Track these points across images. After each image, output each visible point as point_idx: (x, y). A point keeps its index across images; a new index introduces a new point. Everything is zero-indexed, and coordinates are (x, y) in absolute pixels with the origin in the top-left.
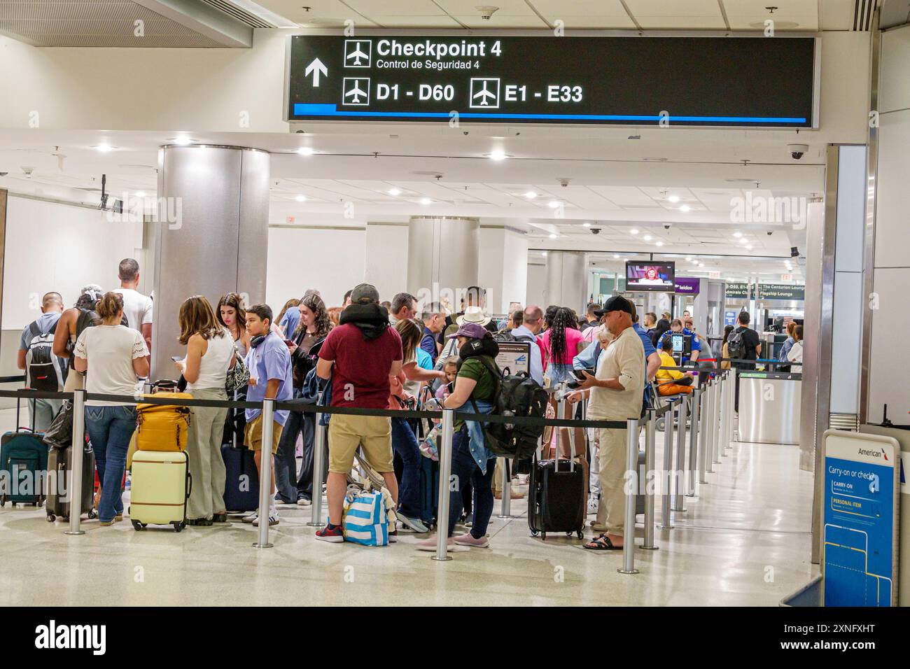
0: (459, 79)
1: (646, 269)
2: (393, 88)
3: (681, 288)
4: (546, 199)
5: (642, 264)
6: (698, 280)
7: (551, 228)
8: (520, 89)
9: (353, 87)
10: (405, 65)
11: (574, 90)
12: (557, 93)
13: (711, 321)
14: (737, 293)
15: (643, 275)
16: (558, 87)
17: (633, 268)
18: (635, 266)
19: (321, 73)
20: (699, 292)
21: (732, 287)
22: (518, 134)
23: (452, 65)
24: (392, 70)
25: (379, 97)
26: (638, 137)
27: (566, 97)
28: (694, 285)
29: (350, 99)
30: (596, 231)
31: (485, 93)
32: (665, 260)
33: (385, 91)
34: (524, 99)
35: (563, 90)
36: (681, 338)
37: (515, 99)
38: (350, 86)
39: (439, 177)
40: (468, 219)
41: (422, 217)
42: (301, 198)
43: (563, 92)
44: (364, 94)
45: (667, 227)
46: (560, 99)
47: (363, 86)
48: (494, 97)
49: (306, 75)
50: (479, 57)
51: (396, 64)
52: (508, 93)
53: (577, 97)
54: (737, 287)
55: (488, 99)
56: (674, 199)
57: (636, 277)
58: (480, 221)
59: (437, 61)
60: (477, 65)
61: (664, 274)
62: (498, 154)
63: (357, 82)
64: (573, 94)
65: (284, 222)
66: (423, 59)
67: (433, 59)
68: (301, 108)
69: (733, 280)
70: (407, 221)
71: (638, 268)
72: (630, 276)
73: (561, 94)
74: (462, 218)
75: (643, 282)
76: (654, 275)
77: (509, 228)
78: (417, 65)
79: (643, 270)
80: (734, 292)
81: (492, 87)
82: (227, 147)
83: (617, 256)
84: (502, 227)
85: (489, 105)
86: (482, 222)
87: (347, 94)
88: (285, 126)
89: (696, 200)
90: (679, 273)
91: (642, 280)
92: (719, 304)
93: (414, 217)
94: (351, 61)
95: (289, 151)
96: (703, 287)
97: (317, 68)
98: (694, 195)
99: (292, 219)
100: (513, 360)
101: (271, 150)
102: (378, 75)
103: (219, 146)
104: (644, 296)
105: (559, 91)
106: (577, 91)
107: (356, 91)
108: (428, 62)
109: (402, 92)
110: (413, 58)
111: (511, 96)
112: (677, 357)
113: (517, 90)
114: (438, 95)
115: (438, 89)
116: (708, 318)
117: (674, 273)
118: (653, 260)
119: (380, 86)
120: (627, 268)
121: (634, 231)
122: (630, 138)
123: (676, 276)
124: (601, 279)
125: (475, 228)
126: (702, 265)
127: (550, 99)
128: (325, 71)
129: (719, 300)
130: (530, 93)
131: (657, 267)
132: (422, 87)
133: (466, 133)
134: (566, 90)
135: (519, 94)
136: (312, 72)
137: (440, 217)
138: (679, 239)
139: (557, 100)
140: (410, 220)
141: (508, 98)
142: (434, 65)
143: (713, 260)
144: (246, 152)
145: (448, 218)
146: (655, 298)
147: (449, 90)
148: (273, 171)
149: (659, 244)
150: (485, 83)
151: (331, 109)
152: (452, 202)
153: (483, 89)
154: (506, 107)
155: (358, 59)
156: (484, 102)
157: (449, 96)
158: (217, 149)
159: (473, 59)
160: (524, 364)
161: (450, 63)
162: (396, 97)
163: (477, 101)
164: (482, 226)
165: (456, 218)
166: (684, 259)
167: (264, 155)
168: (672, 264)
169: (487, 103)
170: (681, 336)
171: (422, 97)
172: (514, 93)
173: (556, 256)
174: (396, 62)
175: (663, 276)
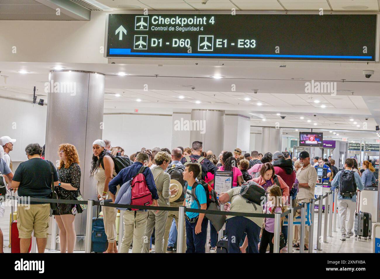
0: (193, 36)
1: (309, 136)
2: (159, 41)
3: (327, 145)
4: (255, 101)
5: (307, 133)
6: (335, 142)
7: (261, 116)
8: (224, 41)
9: (139, 40)
10: (165, 29)
11: (251, 42)
12: (243, 43)
13: (341, 161)
14: (356, 148)
15: (308, 139)
16: (243, 40)
17: (303, 135)
18: (304, 134)
19: (123, 33)
20: (335, 147)
21: (353, 145)
22: (223, 64)
23: (189, 29)
24: (159, 32)
25: (152, 45)
26: (285, 66)
27: (247, 45)
28: (333, 144)
29: (137, 46)
30: (283, 118)
31: (206, 43)
32: (319, 132)
33: (155, 42)
34: (226, 46)
35: (246, 42)
36: (322, 169)
37: (221, 46)
38: (138, 39)
39: (193, 88)
40: (219, 111)
41: (197, 110)
42: (139, 100)
43: (246, 43)
44: (145, 44)
45: (315, 116)
46: (244, 46)
47: (144, 39)
48: (210, 45)
49: (116, 34)
50: (203, 25)
51: (161, 29)
52: (218, 43)
53: (253, 45)
54: (356, 145)
55: (208, 46)
56: (317, 101)
57: (305, 140)
58: (225, 112)
59: (182, 27)
60: (202, 29)
61: (317, 138)
62: (217, 76)
63: (141, 38)
64: (251, 44)
65: (133, 112)
66: (175, 26)
67: (180, 26)
68: (113, 51)
69: (354, 142)
70: (190, 112)
71: (305, 136)
72: (302, 139)
73: (245, 43)
74: (216, 110)
75: (308, 142)
76: (313, 139)
77: (240, 115)
78: (172, 29)
79: (308, 136)
80: (354, 148)
81: (209, 40)
82: (82, 71)
83: (297, 130)
84: (237, 115)
85: (208, 49)
86: (226, 113)
87: (136, 44)
88: (106, 60)
89: (327, 102)
90: (325, 138)
91: (307, 141)
92: (345, 153)
93: (193, 110)
94: (138, 27)
95: (113, 74)
96: (337, 145)
97: (121, 30)
98: (326, 99)
99: (137, 111)
100: (224, 180)
101: (105, 73)
102: (152, 34)
103: (78, 71)
104: (309, 149)
105: (244, 42)
106: (253, 42)
107: (141, 42)
108: (177, 27)
109: (164, 43)
110: (170, 25)
111: (219, 45)
112: (320, 178)
113: (222, 42)
114: (182, 44)
115: (182, 41)
116: (340, 160)
117: (322, 138)
118: (313, 132)
119: (153, 40)
120: (300, 135)
121: (302, 118)
122: (281, 66)
123: (324, 139)
124: (291, 141)
125: (222, 115)
126: (338, 135)
127: (239, 46)
128: (125, 32)
129: (345, 151)
130: (229, 43)
131: (314, 135)
132: (174, 40)
133: (197, 64)
134: (247, 42)
135: (223, 44)
136: (119, 33)
137: (206, 110)
138: (324, 122)
139: (243, 47)
140: (192, 111)
141: (217, 46)
142: (180, 29)
143: (343, 132)
144: (92, 74)
145: (209, 110)
146: (314, 150)
147: (188, 42)
148: (107, 84)
149: (315, 124)
150: (206, 38)
151: (128, 51)
152: (210, 102)
153: (205, 41)
154: (217, 50)
155: (142, 26)
156: (205, 48)
157: (188, 44)
158: (76, 72)
159: (200, 26)
160: (229, 182)
161: (188, 28)
162: (161, 45)
163: (202, 47)
164: (227, 115)
165: (213, 110)
166: (328, 132)
167: (101, 76)
168: (322, 134)
169: (207, 48)
170: (322, 168)
171: (174, 46)
172: (221, 43)
173: (266, 129)
174: (161, 27)
175: (317, 139)
